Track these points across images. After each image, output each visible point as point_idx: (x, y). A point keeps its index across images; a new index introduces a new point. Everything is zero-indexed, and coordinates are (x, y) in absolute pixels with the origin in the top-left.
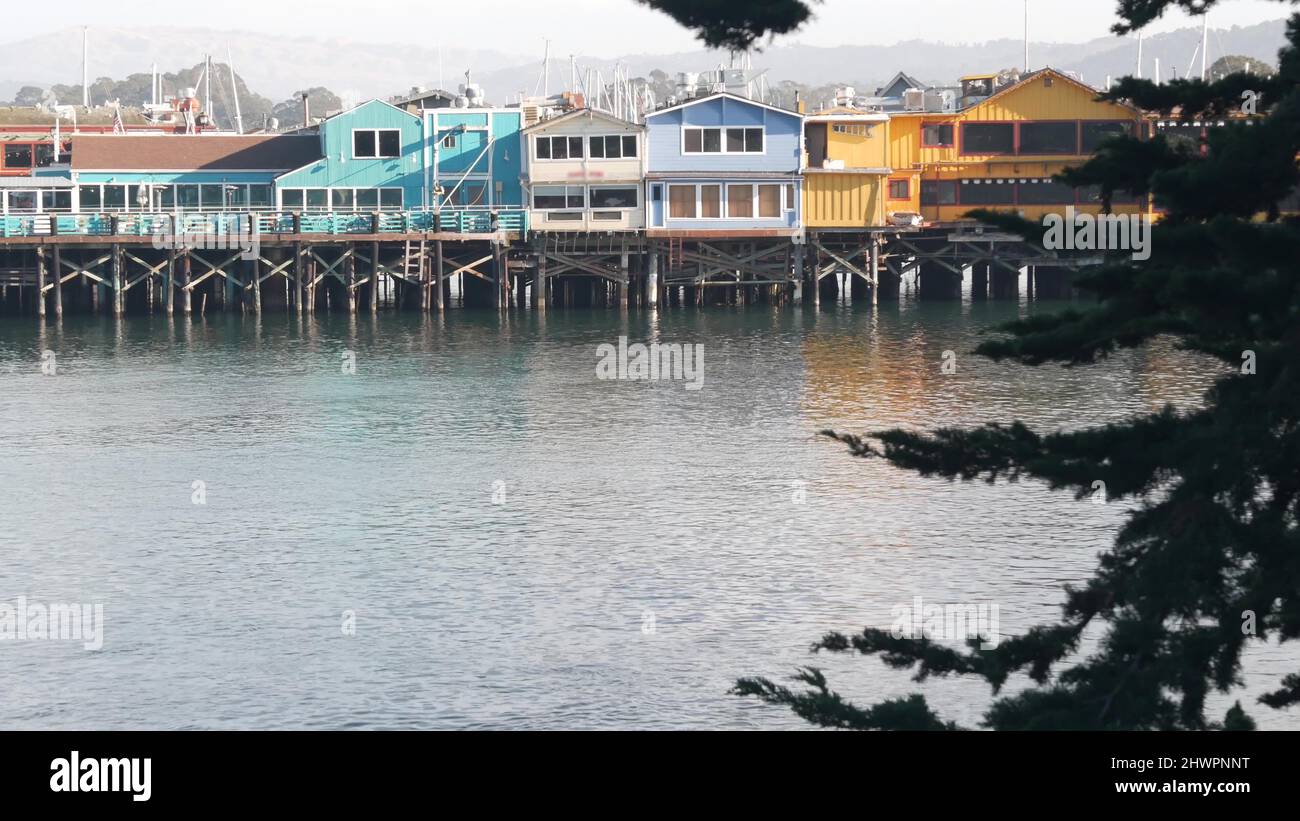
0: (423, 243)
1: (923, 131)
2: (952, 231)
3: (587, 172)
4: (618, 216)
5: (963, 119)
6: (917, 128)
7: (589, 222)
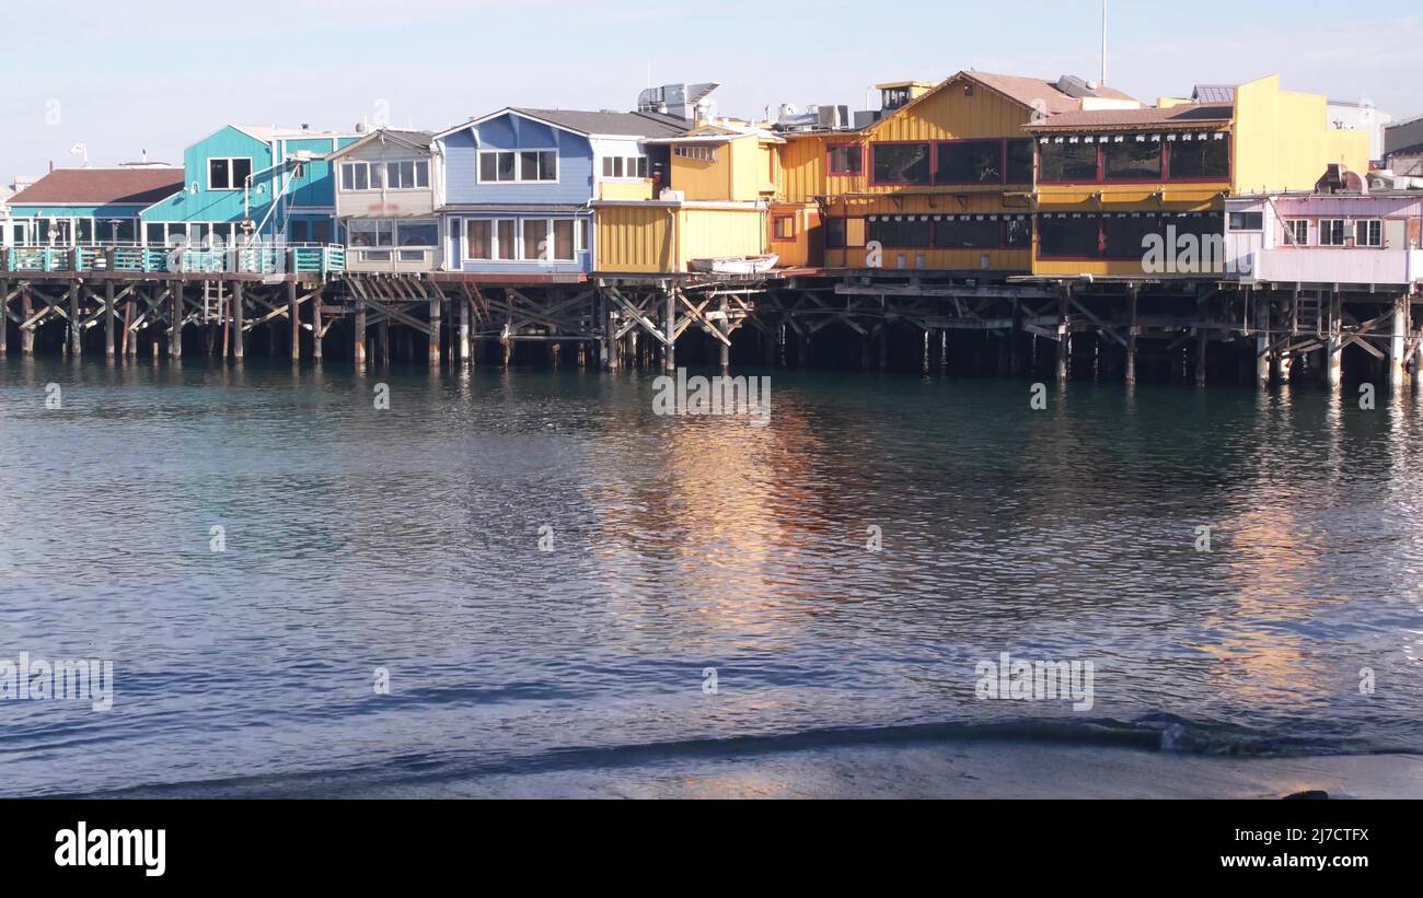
0: (220, 284)
1: (829, 154)
2: (840, 280)
3: (385, 205)
4: (419, 256)
5: (872, 139)
6: (823, 149)
7: (397, 263)
